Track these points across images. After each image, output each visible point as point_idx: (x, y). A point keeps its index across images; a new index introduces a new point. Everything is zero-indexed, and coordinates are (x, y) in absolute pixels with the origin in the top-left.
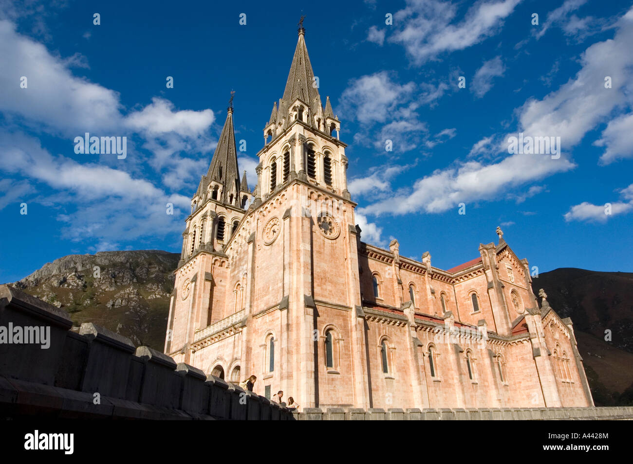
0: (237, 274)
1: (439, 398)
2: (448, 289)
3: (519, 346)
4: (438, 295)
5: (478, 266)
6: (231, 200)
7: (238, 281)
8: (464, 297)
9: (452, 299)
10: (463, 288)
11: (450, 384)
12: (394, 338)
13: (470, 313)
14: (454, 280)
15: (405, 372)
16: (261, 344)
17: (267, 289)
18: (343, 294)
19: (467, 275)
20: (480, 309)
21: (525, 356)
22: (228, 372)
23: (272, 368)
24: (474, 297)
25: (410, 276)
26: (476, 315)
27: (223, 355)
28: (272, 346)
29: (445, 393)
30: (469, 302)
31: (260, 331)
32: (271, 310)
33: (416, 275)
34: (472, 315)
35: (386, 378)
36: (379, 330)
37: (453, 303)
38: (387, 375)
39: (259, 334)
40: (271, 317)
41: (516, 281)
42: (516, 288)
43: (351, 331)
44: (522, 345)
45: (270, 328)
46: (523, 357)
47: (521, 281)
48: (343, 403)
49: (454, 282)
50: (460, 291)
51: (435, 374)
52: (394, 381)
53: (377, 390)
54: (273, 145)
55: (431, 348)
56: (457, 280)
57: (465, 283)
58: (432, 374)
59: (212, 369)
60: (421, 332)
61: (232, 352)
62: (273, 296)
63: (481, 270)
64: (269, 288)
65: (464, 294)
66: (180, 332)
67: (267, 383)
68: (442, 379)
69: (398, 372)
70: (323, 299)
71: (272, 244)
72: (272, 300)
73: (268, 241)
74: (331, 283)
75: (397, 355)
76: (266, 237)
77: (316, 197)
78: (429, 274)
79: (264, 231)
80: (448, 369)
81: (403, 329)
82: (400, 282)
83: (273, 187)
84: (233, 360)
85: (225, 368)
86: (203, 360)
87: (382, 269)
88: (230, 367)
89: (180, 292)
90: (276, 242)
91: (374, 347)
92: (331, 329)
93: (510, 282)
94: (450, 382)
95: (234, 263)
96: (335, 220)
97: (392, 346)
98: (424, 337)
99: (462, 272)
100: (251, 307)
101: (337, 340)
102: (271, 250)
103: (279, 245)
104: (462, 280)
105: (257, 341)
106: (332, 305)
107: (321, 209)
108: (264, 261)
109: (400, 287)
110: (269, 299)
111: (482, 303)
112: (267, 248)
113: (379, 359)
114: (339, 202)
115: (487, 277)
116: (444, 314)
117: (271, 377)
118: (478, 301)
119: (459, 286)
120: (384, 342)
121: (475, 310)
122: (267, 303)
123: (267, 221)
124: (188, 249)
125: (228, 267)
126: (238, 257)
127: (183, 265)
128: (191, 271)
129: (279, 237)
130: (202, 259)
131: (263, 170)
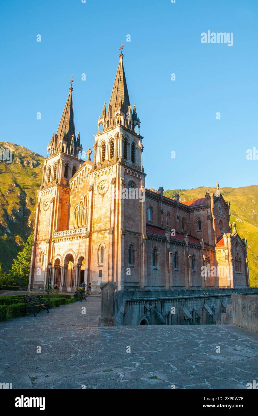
0: (76, 200)
1: (177, 279)
2: (186, 216)
3: (219, 252)
4: (181, 219)
5: (203, 205)
6: (72, 152)
7: (77, 205)
8: (194, 221)
9: (188, 221)
10: (194, 216)
11: (183, 272)
12: (159, 249)
13: (197, 231)
14: (190, 210)
15: (163, 266)
16: (96, 248)
17: (100, 220)
18: (137, 226)
19: (197, 209)
20: (202, 230)
21: (220, 258)
22: (76, 259)
23: (102, 262)
24: (200, 222)
25: (168, 208)
26: (199, 232)
27: (73, 249)
28: (102, 250)
29: (180, 276)
30: (197, 224)
31: (95, 241)
32: (103, 232)
33: (170, 207)
34: (197, 232)
35: (154, 269)
36: (153, 245)
37: (188, 224)
38: (155, 267)
39: (95, 243)
40: (103, 235)
41: (222, 215)
42: (222, 219)
43: (140, 246)
44: (220, 252)
45: (102, 241)
46: (220, 259)
47: (225, 214)
48: (135, 281)
51: (177, 267)
52: (158, 271)
53: (150, 275)
54: (104, 133)
55: (176, 253)
56: (192, 210)
57: (195, 213)
58: (175, 267)
59: (65, 255)
60: (172, 245)
61: (78, 248)
62: (103, 225)
63: (205, 207)
64: (101, 219)
65: (194, 219)
66: (44, 229)
67: (100, 268)
68: (179, 269)
69: (160, 265)
70: (129, 230)
71: (103, 195)
72: (103, 227)
73: (100, 193)
74: (133, 220)
75: (160, 257)
76: (99, 190)
77: (128, 172)
78: (178, 207)
79: (98, 186)
80: (183, 265)
81: (164, 244)
82: (162, 213)
83: (103, 159)
84: (79, 253)
85: (74, 256)
86: (59, 249)
87: (154, 204)
88: (77, 257)
89: (41, 205)
90: (106, 194)
91: (150, 253)
92: (131, 245)
93: (219, 216)
94: (183, 271)
95: (74, 193)
96: (136, 185)
97: (158, 253)
98: (173, 248)
99: (195, 207)
100: (91, 227)
101: (134, 251)
102: (103, 198)
103: (107, 197)
104: (194, 211)
105: (94, 246)
106: (132, 232)
107: (129, 179)
108: (98, 204)
109: (162, 215)
110: (101, 225)
111: (203, 226)
112: (100, 196)
113: (152, 260)
114: (138, 174)
115: (208, 212)
116: (183, 230)
117: (103, 266)
118: (201, 224)
119: (192, 214)
120: (155, 250)
121: (199, 230)
122: (100, 228)
123: (100, 181)
124: (45, 179)
125: (71, 194)
126: (77, 190)
127: (44, 190)
128: (50, 195)
129: (107, 192)
130: (57, 190)
131: (97, 147)
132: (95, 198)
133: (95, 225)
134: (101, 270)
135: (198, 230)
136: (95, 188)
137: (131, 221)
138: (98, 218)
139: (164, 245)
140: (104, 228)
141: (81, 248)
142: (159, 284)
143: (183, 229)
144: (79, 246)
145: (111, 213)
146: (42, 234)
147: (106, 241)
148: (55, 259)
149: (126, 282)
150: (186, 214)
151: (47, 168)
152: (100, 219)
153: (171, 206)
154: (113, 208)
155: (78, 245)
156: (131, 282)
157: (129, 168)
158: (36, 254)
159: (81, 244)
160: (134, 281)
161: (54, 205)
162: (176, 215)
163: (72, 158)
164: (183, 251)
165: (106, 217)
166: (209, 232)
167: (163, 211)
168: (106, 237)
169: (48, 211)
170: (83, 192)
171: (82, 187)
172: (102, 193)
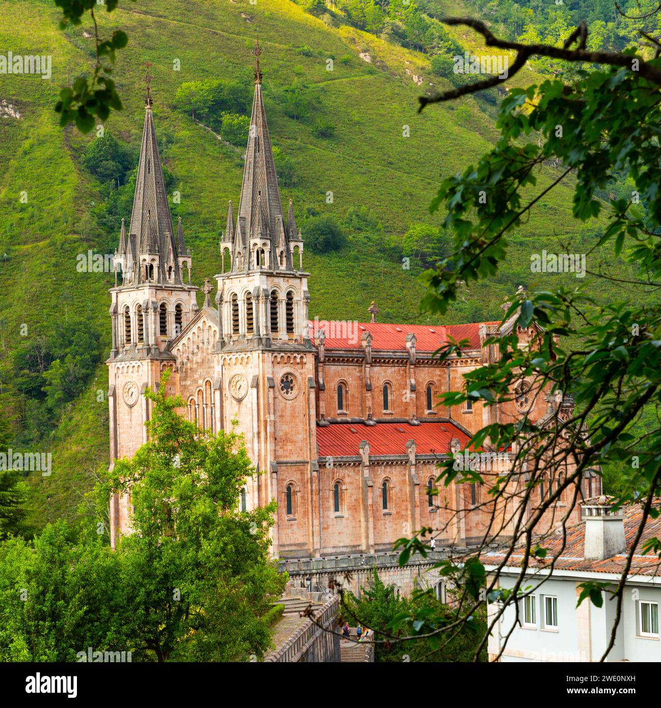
0: (190, 385)
1: (388, 530)
2: (439, 376)
4: (423, 389)
5: (476, 353)
6: (170, 275)
8: (458, 387)
9: (444, 389)
10: (459, 376)
11: (402, 516)
12: (347, 480)
13: (463, 411)
14: (449, 362)
15: (355, 509)
18: (301, 450)
19: (464, 361)
25: (385, 372)
26: (467, 415)
29: (395, 525)
33: (393, 369)
35: (336, 517)
36: (333, 475)
38: (338, 514)
43: (308, 482)
48: (299, 542)
49: (449, 364)
50: (455, 378)
51: (388, 507)
52: (343, 519)
53: (327, 528)
54: (233, 278)
55: (386, 481)
56: (453, 362)
57: (461, 369)
58: (385, 507)
60: (376, 468)
63: (479, 360)
65: (458, 384)
66: (131, 443)
68: (394, 511)
69: (348, 510)
70: (285, 460)
71: (240, 401)
73: (235, 396)
74: (291, 442)
75: (349, 495)
76: (232, 389)
77: (279, 360)
78: (411, 365)
79: (230, 382)
80: (403, 501)
81: (357, 469)
82: (369, 388)
83: (236, 330)
87: (349, 374)
89: (119, 392)
90: (244, 401)
91: (327, 492)
92: (291, 484)
94: (403, 513)
95: (184, 369)
96: (295, 377)
97: (344, 487)
98: (379, 472)
101: (295, 492)
102: (239, 407)
103: (246, 406)
104: (459, 365)
106: (291, 463)
107: (281, 371)
108: (232, 415)
109: (369, 394)
112: (234, 402)
113: (332, 502)
114: (300, 356)
116: (427, 412)
119: (454, 371)
120: (338, 484)
123: (233, 374)
124: (119, 334)
125: (177, 371)
126: (189, 364)
127: (121, 361)
128: (135, 374)
129: (246, 398)
130: (150, 368)
131: (223, 302)
132: (227, 404)
135: (466, 410)
136: (226, 385)
137: (289, 444)
139: (359, 471)
142: (348, 542)
143: (429, 407)
145: (254, 436)
146: (127, 452)
149: (283, 546)
150: (438, 371)
151: (121, 310)
153: (394, 367)
154: (256, 430)
156: (291, 545)
157: (280, 351)
160: (297, 542)
161: (147, 400)
162: (408, 382)
163: (171, 291)
164: (405, 474)
167: (371, 385)
169: (135, 407)
170: (201, 371)
171: (200, 360)
172: (237, 397)
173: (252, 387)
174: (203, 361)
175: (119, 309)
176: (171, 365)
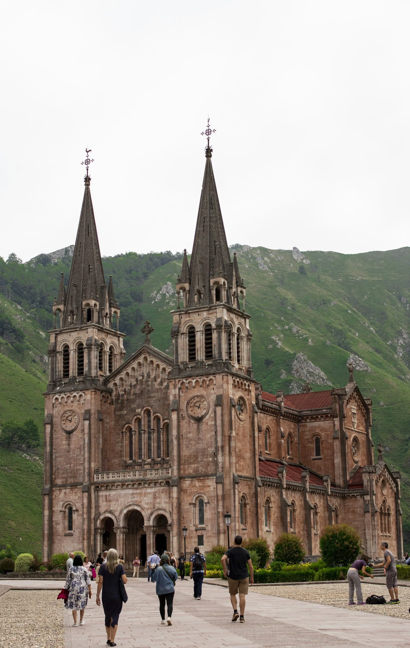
2: (294, 429)
3: (352, 500)
4: (286, 436)
5: (326, 410)
6: (106, 321)
7: (127, 423)
8: (308, 439)
9: (296, 440)
10: (308, 429)
12: (272, 499)
13: (313, 457)
14: (300, 418)
15: (277, 526)
16: (190, 502)
18: (249, 467)
19: (314, 417)
20: (322, 456)
22: (149, 517)
24: (318, 441)
25: (267, 419)
26: (317, 461)
27: (141, 502)
28: (201, 505)
30: (312, 445)
31: (188, 491)
32: (201, 478)
33: (270, 418)
34: (313, 459)
35: (267, 531)
36: (265, 493)
37: (296, 443)
38: (267, 528)
40: (202, 483)
41: (358, 426)
42: (357, 434)
44: (355, 499)
45: (202, 491)
46: (353, 511)
47: (362, 424)
49: (300, 420)
50: (305, 431)
52: (271, 533)
54: (191, 312)
55: (293, 504)
56: (303, 419)
57: (310, 425)
58: (292, 527)
59: (125, 511)
60: (287, 491)
61: (152, 501)
62: (202, 466)
63: (329, 415)
64: (197, 458)
65: (308, 436)
66: (69, 466)
67: (199, 533)
68: (297, 531)
69: (273, 526)
70: (240, 474)
71: (199, 420)
72: (202, 470)
73: (193, 415)
75: (273, 512)
76: (190, 409)
77: (236, 384)
78: (282, 415)
79: (188, 403)
80: (301, 523)
81: (277, 490)
82: (260, 430)
83: (193, 358)
84: (155, 509)
85: (145, 514)
86: (110, 501)
88: (151, 514)
89: (57, 420)
90: (204, 420)
91: (262, 507)
92: (243, 496)
93: (353, 429)
94: (302, 533)
95: (120, 401)
96: (245, 402)
97: (271, 505)
98: (289, 496)
99: (309, 412)
100: (179, 469)
101: (246, 505)
102: (198, 426)
103: (207, 424)
104: (308, 420)
105: (186, 499)
106: (244, 478)
107: (237, 394)
108: (190, 433)
110: (197, 467)
111: (325, 450)
112: (193, 421)
113: (264, 517)
114: (247, 384)
115: (334, 425)
116: (288, 457)
117: (204, 529)
118: (321, 446)
119: (303, 426)
120: (267, 501)
121: (316, 456)
122: (196, 470)
123: (191, 396)
124: (57, 370)
125: (112, 403)
126: (125, 396)
127: (60, 392)
128: (76, 404)
129: (207, 417)
130: (93, 396)
131: (180, 334)
132: (184, 423)
133: (186, 466)
134: (203, 536)
136: (183, 405)
137: (242, 460)
138: (190, 456)
139: (279, 492)
140: (204, 472)
141: (158, 500)
143: (289, 454)
144: (155, 498)
145: (216, 450)
146: (63, 473)
147: (209, 491)
148: (102, 517)
150: (293, 425)
151: (60, 349)
152: (195, 458)
153: (271, 415)
155: (151, 496)
157: (236, 376)
158: (54, 509)
159: (157, 495)
161: (90, 425)
162: (279, 430)
163: (107, 333)
164: (301, 500)
165: (208, 455)
166: (335, 462)
167: (261, 427)
168: (209, 486)
169: (75, 433)
170: (140, 401)
171: (138, 392)
172: (196, 416)
173: (216, 405)
174: (142, 392)
175: (57, 348)
176: (108, 397)
